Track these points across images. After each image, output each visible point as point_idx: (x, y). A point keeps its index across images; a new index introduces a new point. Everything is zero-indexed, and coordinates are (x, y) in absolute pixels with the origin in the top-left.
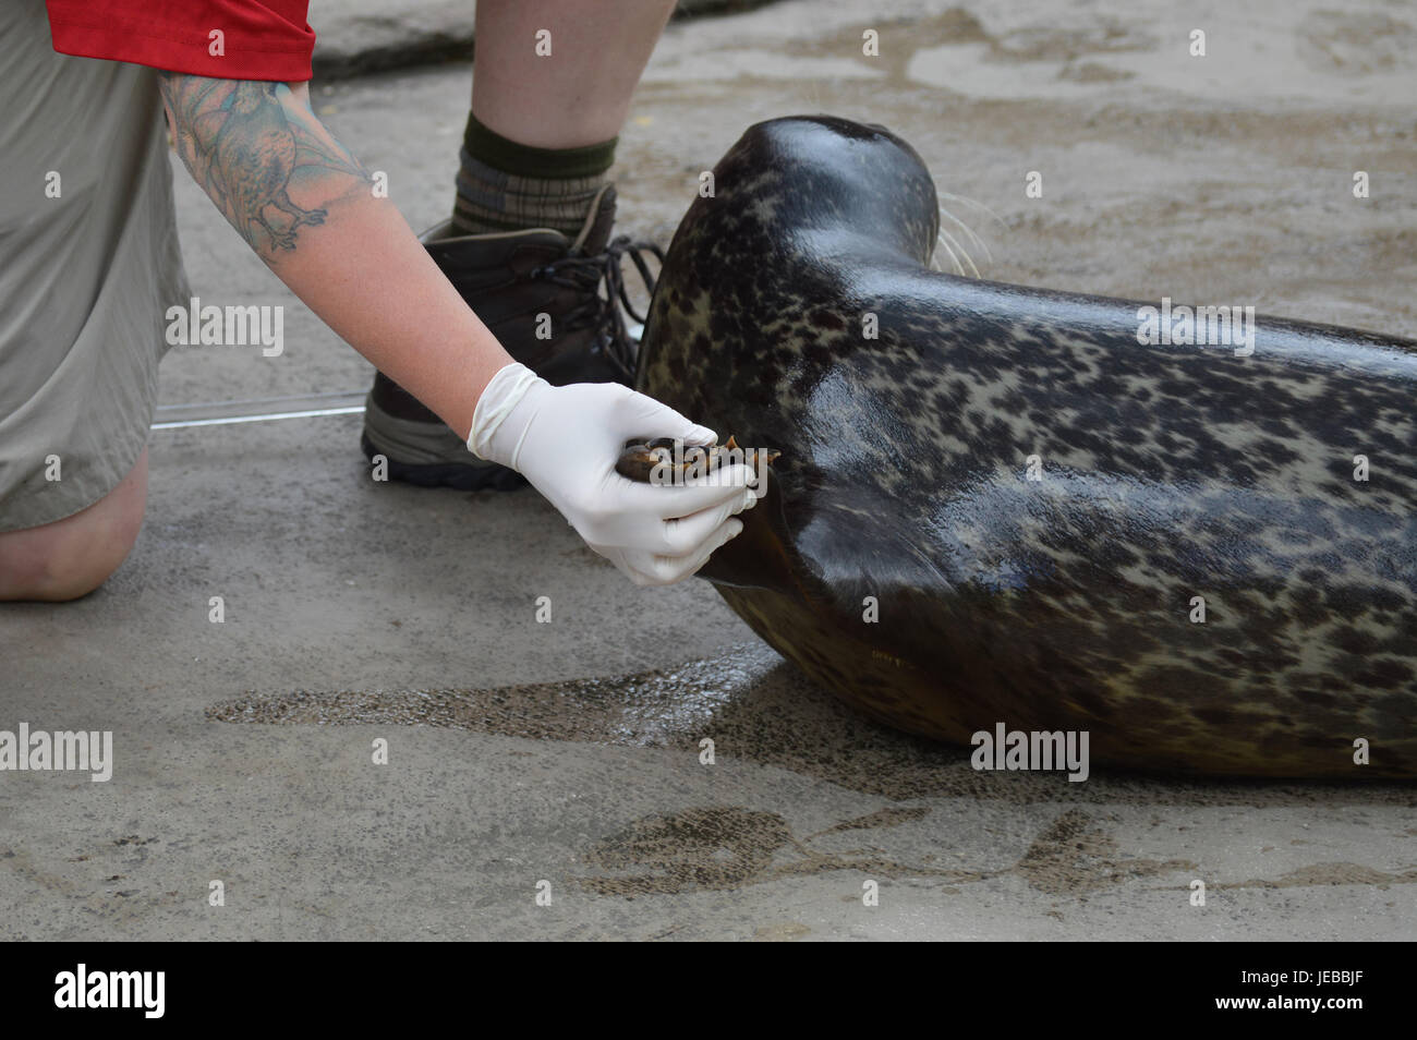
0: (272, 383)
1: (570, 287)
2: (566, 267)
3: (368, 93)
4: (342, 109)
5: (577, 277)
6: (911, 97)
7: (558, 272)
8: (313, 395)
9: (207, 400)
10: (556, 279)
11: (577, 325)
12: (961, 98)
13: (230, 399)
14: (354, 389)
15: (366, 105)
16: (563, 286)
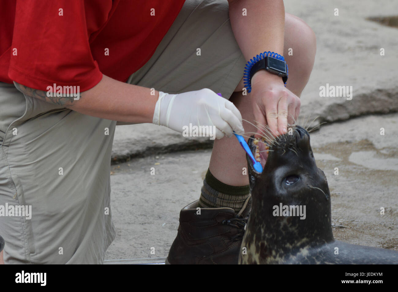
0: (135, 254)
1: (235, 227)
2: (234, 221)
3: (171, 159)
4: (162, 164)
5: (238, 224)
6: (350, 167)
7: (231, 222)
8: (149, 258)
9: (114, 259)
10: (231, 224)
11: (237, 239)
12: (366, 169)
13: (121, 258)
14: (162, 257)
15: (170, 163)
16: (233, 227)
